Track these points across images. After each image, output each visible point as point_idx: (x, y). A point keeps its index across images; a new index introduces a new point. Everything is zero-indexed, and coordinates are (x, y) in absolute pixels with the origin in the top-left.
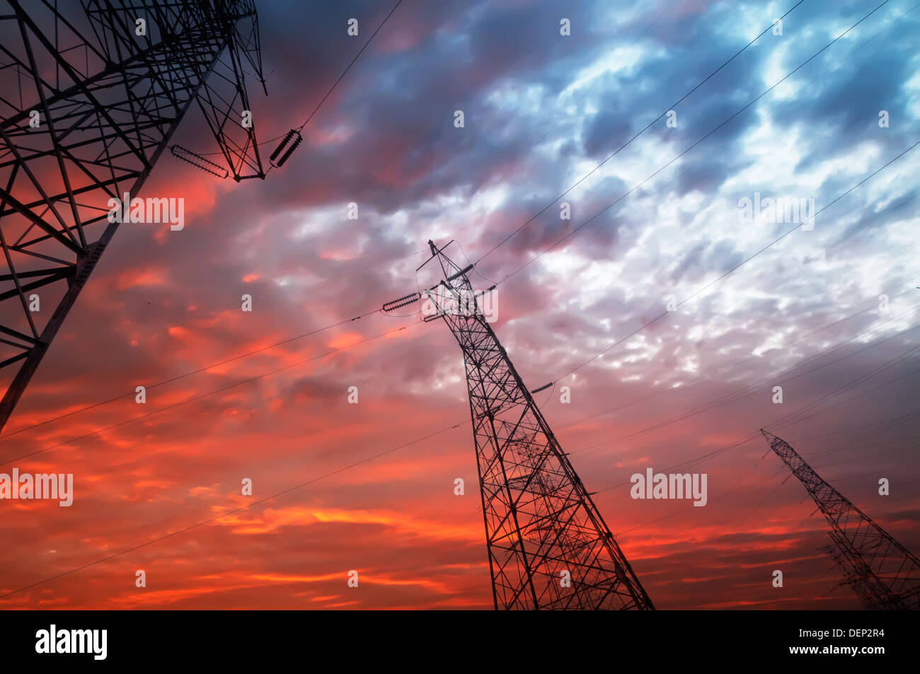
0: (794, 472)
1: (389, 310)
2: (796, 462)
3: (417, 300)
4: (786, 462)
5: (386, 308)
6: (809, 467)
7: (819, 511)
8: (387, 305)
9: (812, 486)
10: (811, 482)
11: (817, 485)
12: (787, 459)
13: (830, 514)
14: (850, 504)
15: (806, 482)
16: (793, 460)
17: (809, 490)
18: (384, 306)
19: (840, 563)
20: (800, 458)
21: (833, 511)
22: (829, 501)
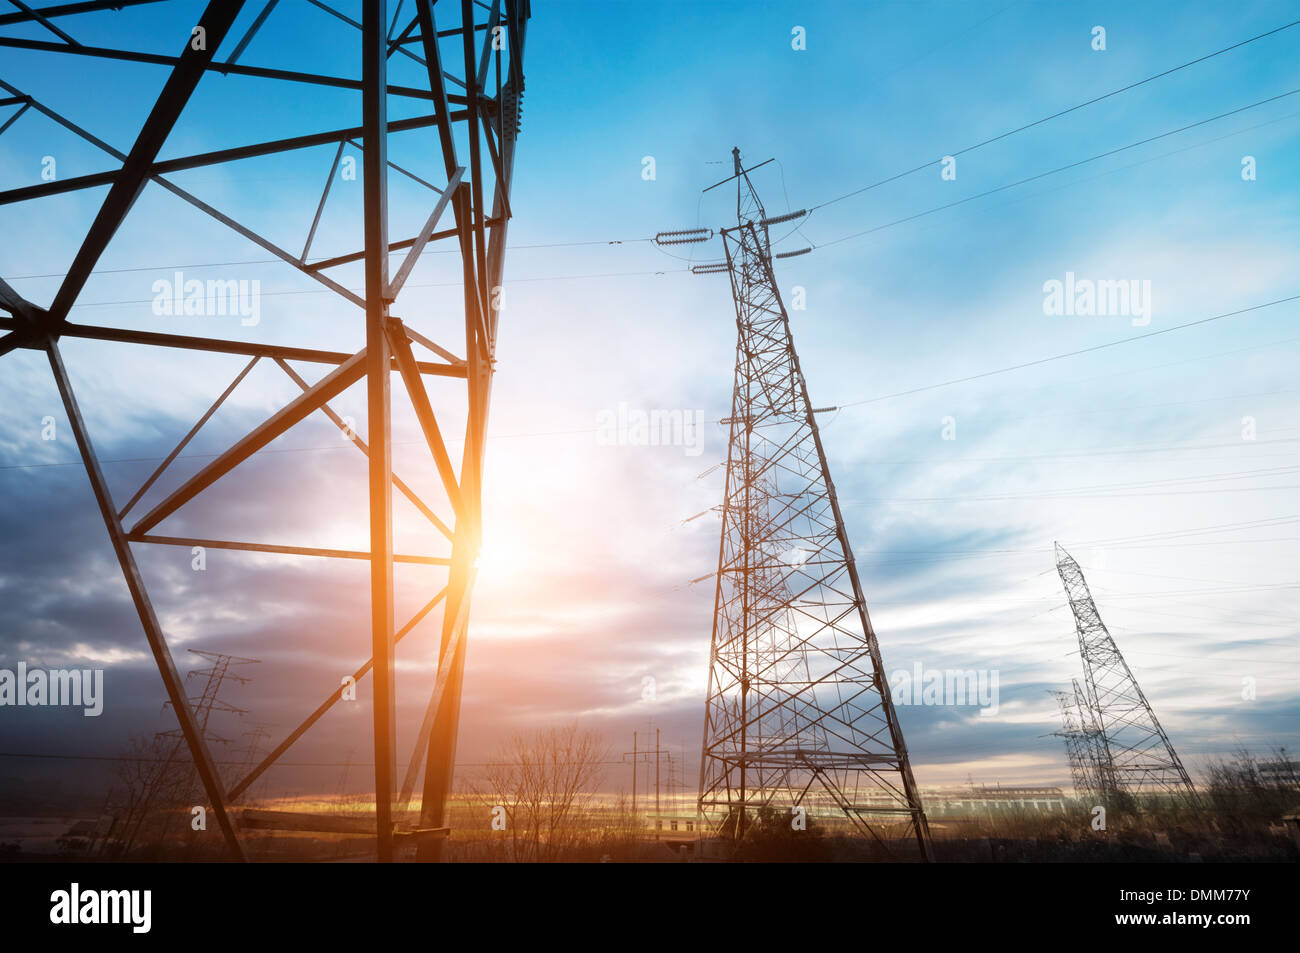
0: (1072, 603)
1: (663, 243)
2: (1078, 593)
3: (705, 239)
4: (1066, 588)
5: (661, 239)
6: (1092, 603)
7: (1079, 654)
8: (663, 234)
9: (1084, 625)
10: (1086, 620)
11: (1091, 625)
12: (1070, 586)
13: (1089, 661)
14: (1121, 658)
15: (1080, 618)
16: (1077, 588)
17: (1078, 628)
18: (659, 235)
19: (1066, 714)
20: (1088, 590)
21: (1095, 659)
22: (1097, 646)
